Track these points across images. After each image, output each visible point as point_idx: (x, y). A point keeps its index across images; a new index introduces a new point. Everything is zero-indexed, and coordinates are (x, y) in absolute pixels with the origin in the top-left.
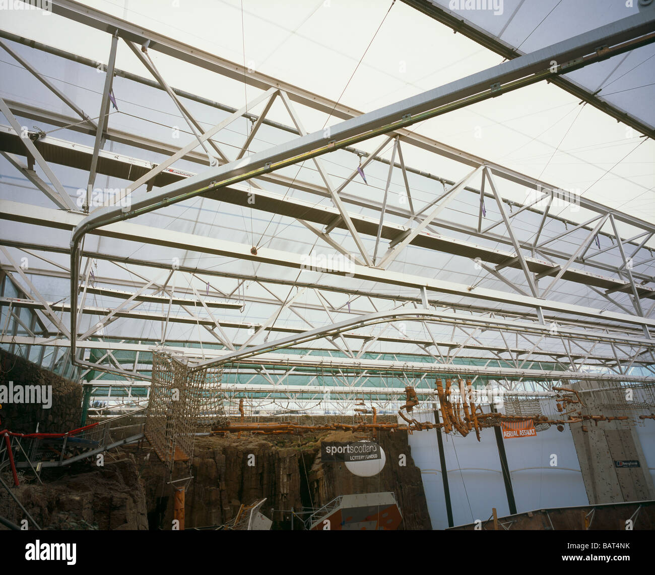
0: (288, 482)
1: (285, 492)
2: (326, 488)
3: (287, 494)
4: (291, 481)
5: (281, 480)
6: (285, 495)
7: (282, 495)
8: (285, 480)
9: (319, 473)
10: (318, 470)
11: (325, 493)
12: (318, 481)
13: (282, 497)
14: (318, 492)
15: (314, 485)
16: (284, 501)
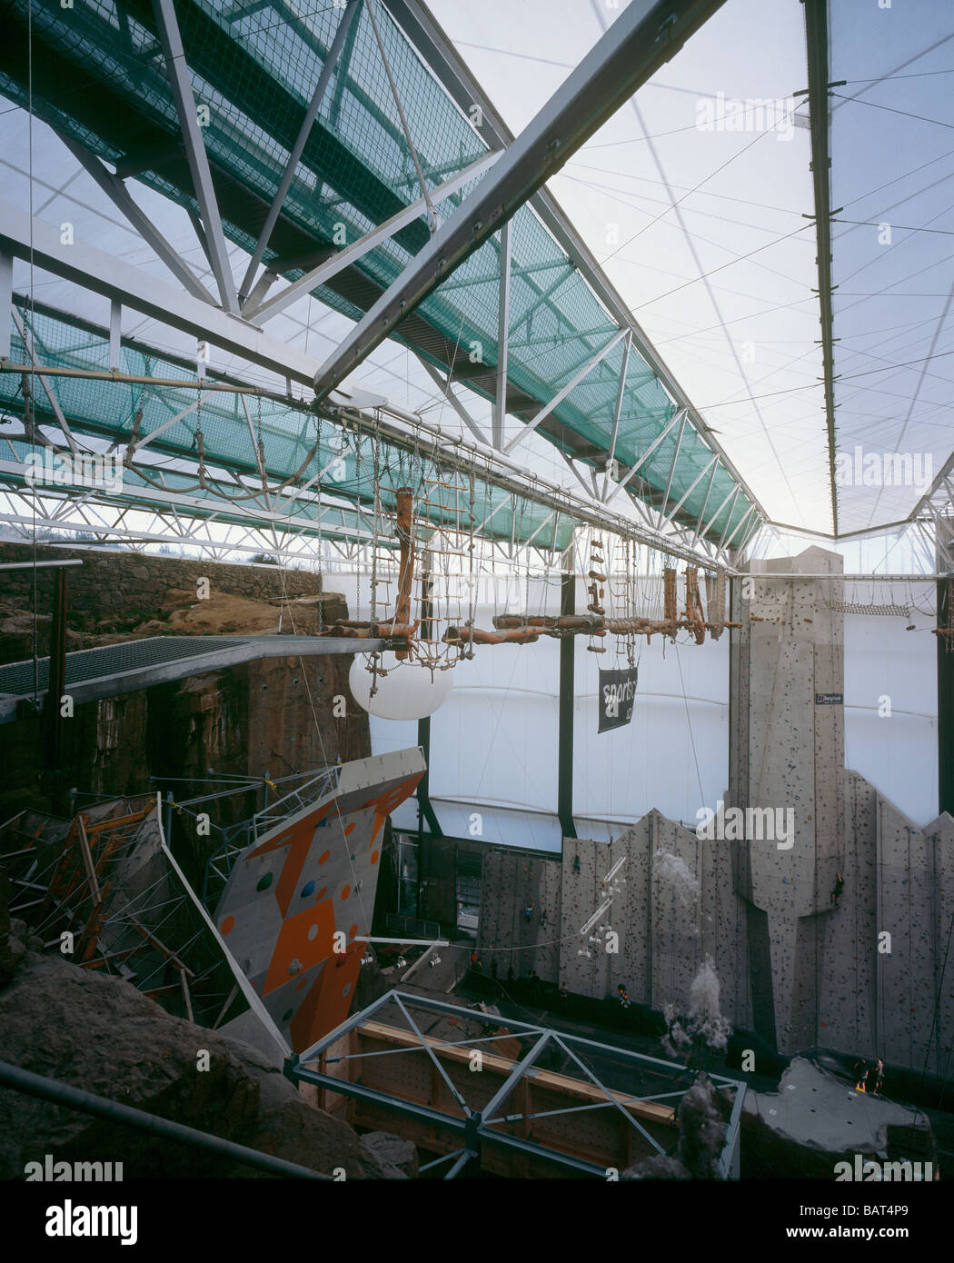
0: (118, 721)
1: (109, 744)
2: (223, 732)
3: (112, 750)
4: (124, 718)
5: (99, 717)
6: (108, 753)
7: (101, 753)
8: (110, 717)
9: (208, 698)
10: (206, 691)
11: (220, 744)
12: (201, 718)
13: (99, 759)
14: (201, 740)
15: (189, 727)
16: (103, 766)
